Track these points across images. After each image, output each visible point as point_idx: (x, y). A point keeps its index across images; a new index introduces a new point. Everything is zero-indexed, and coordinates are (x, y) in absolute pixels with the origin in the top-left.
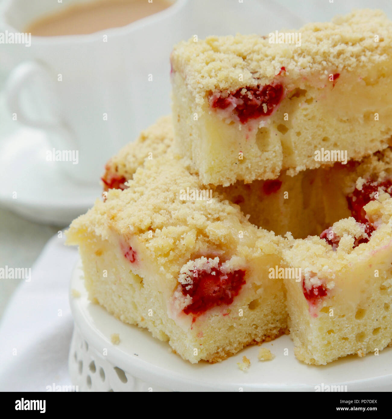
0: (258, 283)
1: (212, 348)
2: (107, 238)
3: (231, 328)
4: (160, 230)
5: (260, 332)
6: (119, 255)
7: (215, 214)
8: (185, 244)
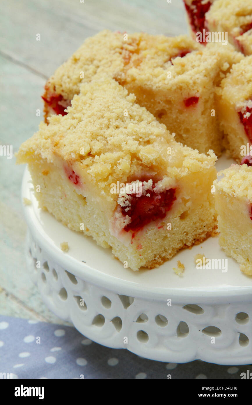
0: (187, 198)
1: (150, 256)
2: (52, 162)
3: (166, 237)
4: (98, 157)
5: (190, 238)
6: (64, 177)
7: (146, 137)
8: (122, 169)
